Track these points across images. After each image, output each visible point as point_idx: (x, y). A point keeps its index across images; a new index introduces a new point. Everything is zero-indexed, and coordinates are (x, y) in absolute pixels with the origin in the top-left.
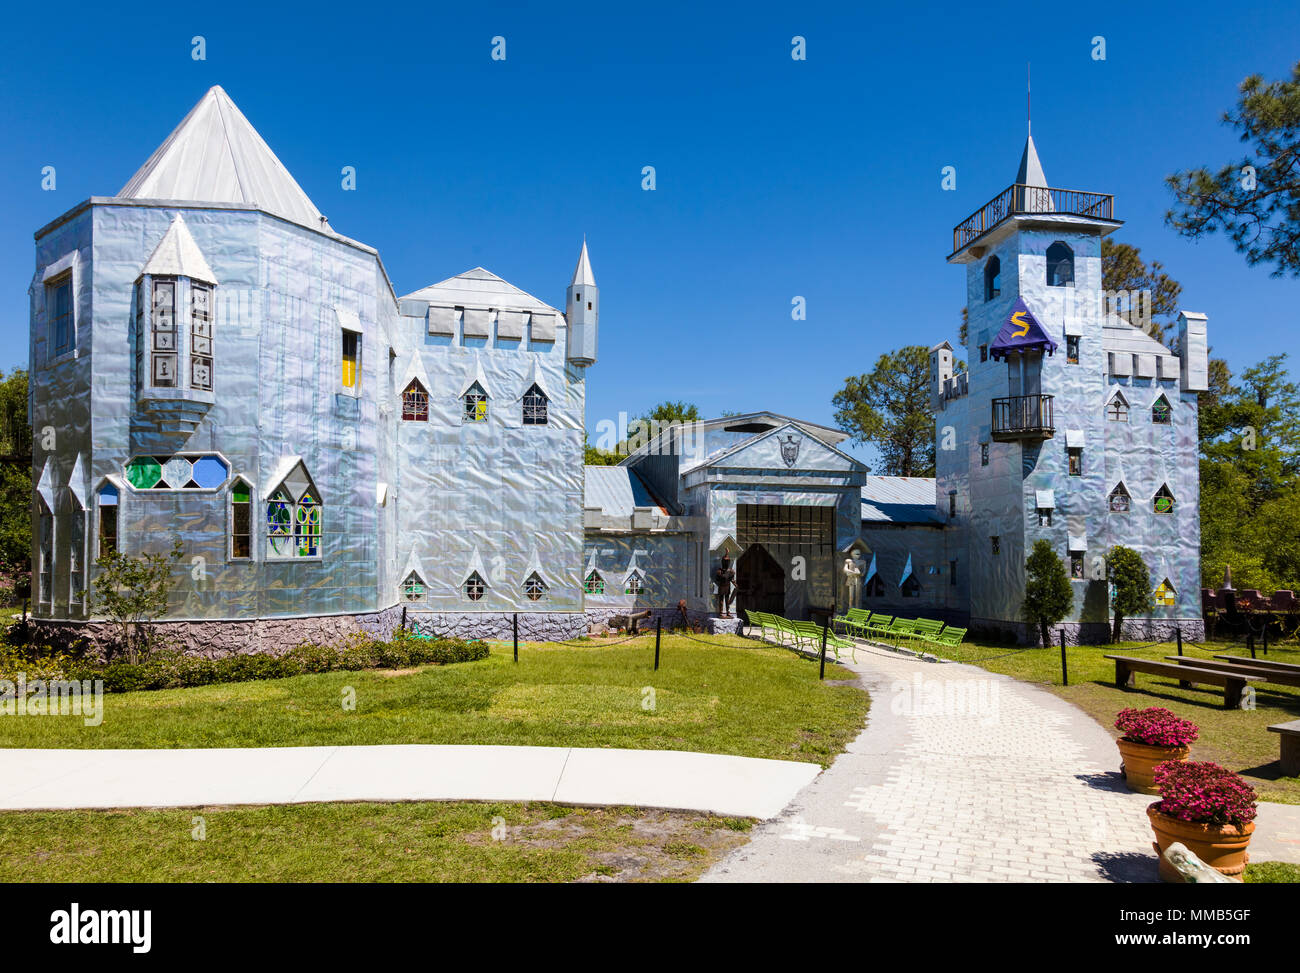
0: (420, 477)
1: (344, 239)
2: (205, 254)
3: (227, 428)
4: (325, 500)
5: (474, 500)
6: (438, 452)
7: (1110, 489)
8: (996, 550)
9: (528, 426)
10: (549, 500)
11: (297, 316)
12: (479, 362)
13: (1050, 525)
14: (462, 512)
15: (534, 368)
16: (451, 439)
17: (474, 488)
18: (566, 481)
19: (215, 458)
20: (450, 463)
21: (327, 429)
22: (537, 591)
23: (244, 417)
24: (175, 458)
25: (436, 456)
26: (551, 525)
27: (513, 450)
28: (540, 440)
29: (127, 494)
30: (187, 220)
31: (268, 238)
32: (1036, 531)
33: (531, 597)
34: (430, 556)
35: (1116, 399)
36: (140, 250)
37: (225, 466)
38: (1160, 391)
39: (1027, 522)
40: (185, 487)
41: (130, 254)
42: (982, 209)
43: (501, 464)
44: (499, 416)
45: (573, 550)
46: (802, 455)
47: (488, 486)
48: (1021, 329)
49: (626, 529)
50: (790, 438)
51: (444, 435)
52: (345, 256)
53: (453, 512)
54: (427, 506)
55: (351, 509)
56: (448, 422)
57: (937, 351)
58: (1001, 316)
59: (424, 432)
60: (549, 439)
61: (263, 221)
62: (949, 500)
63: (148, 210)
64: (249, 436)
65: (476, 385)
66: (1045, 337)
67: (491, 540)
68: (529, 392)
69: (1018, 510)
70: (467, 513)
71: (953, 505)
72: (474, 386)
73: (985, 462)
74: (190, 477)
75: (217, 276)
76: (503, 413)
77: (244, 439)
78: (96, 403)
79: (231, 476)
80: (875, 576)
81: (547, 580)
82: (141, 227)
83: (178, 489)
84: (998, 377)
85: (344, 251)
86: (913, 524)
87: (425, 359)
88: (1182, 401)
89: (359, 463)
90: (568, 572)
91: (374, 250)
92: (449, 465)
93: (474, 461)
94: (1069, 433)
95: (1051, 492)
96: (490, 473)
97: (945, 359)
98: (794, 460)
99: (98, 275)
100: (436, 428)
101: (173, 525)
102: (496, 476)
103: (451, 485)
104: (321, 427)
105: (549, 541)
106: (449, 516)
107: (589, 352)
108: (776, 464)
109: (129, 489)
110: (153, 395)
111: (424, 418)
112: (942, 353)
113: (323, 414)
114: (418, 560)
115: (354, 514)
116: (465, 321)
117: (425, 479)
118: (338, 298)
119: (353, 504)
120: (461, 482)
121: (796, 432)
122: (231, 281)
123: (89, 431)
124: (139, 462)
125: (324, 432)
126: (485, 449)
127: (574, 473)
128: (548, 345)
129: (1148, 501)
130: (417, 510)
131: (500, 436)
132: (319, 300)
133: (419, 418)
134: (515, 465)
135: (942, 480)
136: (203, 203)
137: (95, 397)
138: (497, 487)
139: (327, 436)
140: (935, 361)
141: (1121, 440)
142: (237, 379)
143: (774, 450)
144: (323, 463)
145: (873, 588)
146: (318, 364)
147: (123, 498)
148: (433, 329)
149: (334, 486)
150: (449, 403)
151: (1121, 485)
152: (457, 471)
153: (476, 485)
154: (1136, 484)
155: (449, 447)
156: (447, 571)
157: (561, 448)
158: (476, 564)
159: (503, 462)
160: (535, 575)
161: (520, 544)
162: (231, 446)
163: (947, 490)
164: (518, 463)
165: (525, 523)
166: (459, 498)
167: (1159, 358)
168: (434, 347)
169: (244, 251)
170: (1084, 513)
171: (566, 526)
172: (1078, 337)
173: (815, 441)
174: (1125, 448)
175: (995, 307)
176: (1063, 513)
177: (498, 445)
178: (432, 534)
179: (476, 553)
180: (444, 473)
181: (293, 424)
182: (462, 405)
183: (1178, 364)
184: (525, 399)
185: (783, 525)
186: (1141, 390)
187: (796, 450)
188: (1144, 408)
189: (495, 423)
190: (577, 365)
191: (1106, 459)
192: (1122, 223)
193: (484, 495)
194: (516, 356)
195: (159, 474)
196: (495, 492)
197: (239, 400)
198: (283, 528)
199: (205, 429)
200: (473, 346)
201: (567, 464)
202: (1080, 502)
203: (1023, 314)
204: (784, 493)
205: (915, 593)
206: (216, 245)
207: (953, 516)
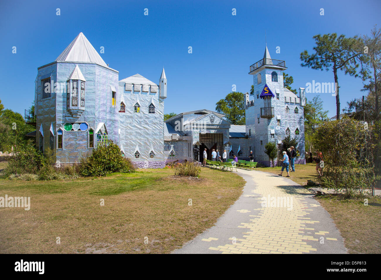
0: (123, 127)
1: (112, 69)
2: (83, 74)
3: (88, 116)
4: (108, 133)
5: (137, 132)
6: (128, 120)
7: (286, 129)
8: (262, 144)
9: (150, 114)
10: (155, 133)
11: (103, 89)
12: (138, 98)
13: (274, 138)
14: (134, 136)
15: (151, 99)
16: (131, 117)
17: (137, 130)
18: (160, 128)
19: (85, 123)
20: (131, 123)
21: (109, 116)
22: (153, 156)
23: (92, 113)
24: (76, 123)
25: (127, 121)
26: (156, 139)
27: (146, 120)
28: (153, 117)
29: (64, 132)
30: (79, 66)
31: (97, 70)
32: (271, 139)
33: (151, 157)
34: (126, 147)
35: (287, 108)
36: (68, 73)
37: (87, 125)
38: (296, 106)
39: (269, 137)
40: (78, 130)
41: (66, 74)
42: (257, 63)
43: (143, 123)
44: (143, 111)
45: (161, 145)
46: (215, 120)
47: (140, 129)
48: (267, 91)
49: (170, 140)
50: (212, 116)
51: (129, 116)
52: (112, 73)
53: (131, 136)
54: (125, 134)
55: (114, 135)
56: (130, 113)
57: (245, 94)
58: (262, 88)
59: (124, 115)
60: (155, 117)
61: (97, 66)
62: (249, 132)
63: (70, 64)
64: (93, 118)
65: (137, 104)
66: (272, 94)
67: (141, 143)
68: (150, 105)
69: (267, 134)
70: (135, 136)
71: (250, 133)
72: (136, 104)
73: (259, 123)
74: (79, 128)
75: (86, 79)
76: (144, 111)
77: (92, 119)
78: (57, 110)
79: (89, 128)
80: (232, 151)
81: (155, 153)
82: (68, 68)
83: (76, 131)
84: (261, 102)
85: (112, 72)
86: (240, 138)
87: (125, 97)
88: (300, 108)
89: (115, 124)
90: (160, 151)
91: (118, 72)
92: (130, 124)
93: (137, 123)
94: (278, 116)
95: (274, 130)
96: (141, 126)
97: (247, 96)
98: (213, 122)
99: (58, 79)
100: (127, 114)
101: (75, 140)
102: (142, 127)
103: (131, 129)
104: (107, 115)
105: (155, 143)
106: (130, 136)
107: (165, 95)
108: (209, 123)
109: (65, 131)
110: (72, 108)
111: (124, 112)
112: (247, 95)
113: (108, 112)
114: (123, 148)
115: (114, 137)
116: (135, 87)
117: (124, 127)
118: (111, 84)
119: (114, 134)
120: (134, 128)
121: (213, 115)
122: (89, 81)
123: (55, 116)
124: (67, 124)
125: (108, 117)
126: (139, 120)
127: (161, 126)
128: (155, 93)
129: (294, 132)
130: (122, 135)
131: (143, 116)
132: (107, 84)
133: (123, 112)
134: (147, 124)
135: (247, 126)
136: (83, 62)
137: (57, 109)
138: (142, 129)
139: (109, 117)
140: (245, 97)
141: (288, 117)
142: (90, 104)
143: (208, 119)
144: (108, 124)
145: (231, 154)
146: (107, 100)
147: (64, 133)
148: (126, 89)
149: (110, 130)
150: (130, 108)
151: (288, 128)
152: (132, 125)
153: (137, 129)
154: (291, 128)
155: (131, 119)
156: (130, 151)
157: (158, 119)
158: (137, 149)
159: (144, 123)
160: (152, 152)
161: (148, 144)
162: (89, 120)
163: (248, 129)
164: (148, 123)
165: (149, 138)
166: (133, 132)
167: (295, 98)
168: (127, 94)
169: (92, 73)
170: (281, 135)
171: (160, 139)
172: (279, 94)
173: (218, 117)
174: (289, 119)
175: (260, 86)
176: (276, 135)
177: (142, 118)
178: (126, 141)
179: (137, 146)
180: (129, 126)
181: (102, 114)
182: (134, 109)
183: (299, 100)
184: (149, 107)
185: (208, 138)
186: (292, 106)
187: (214, 120)
188: (293, 110)
189: (142, 113)
190: (162, 98)
191: (286, 122)
192: (287, 68)
193: (139, 131)
194: (147, 96)
195: (72, 127)
196: (142, 131)
197: (91, 109)
198: (100, 140)
199: (83, 116)
200: (136, 94)
201: (160, 124)
202: (280, 132)
203: (267, 88)
204: (211, 130)
205: (241, 155)
206: (86, 72)
207: (250, 135)
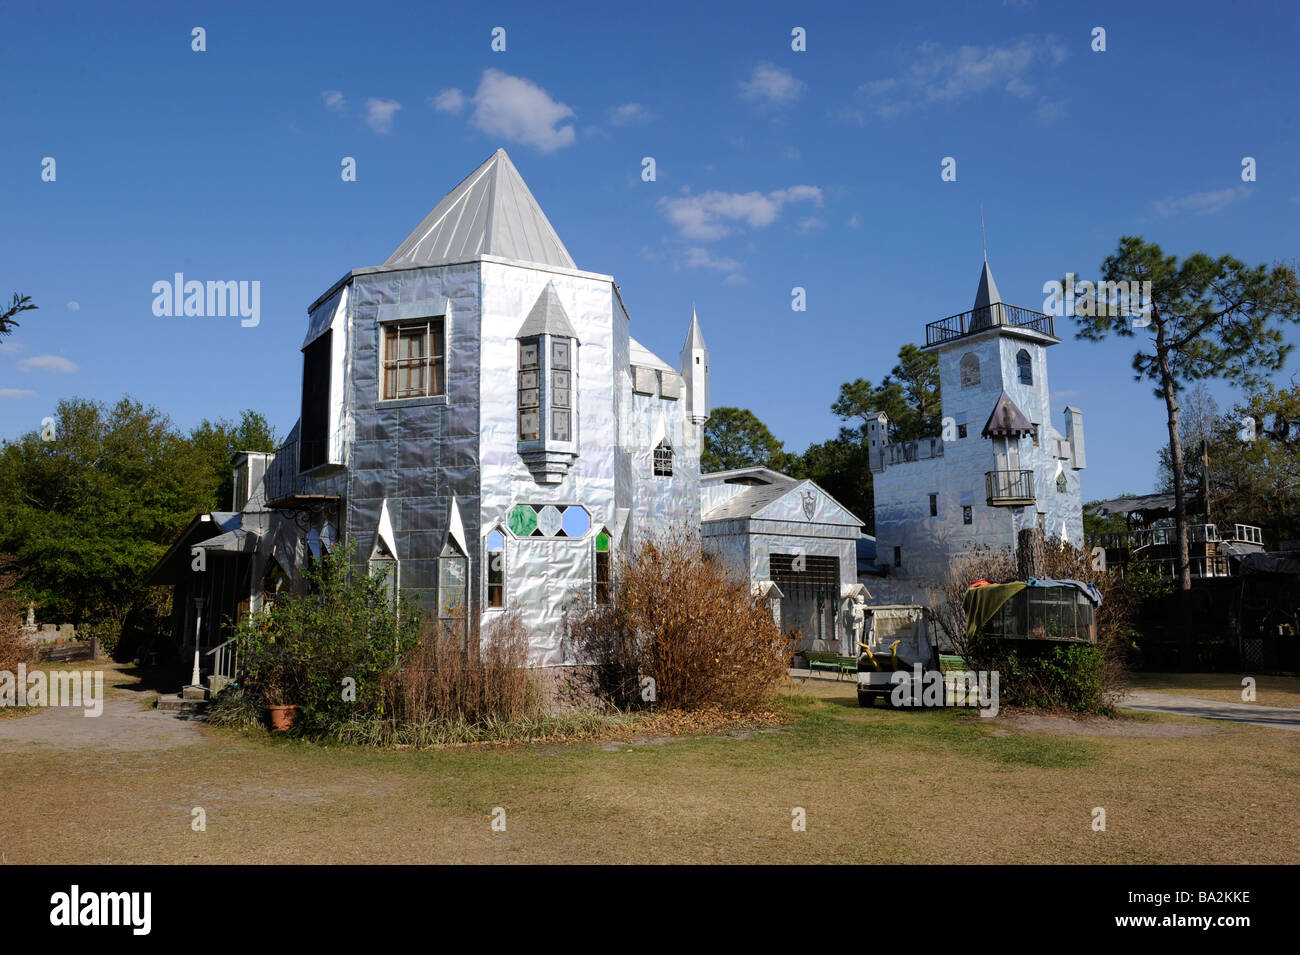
3: (589, 480)
9: (657, 477)
23: (602, 471)
24: (548, 507)
28: (667, 491)
30: (557, 284)
40: (556, 535)
46: (818, 510)
50: (809, 494)
52: (624, 323)
58: (982, 403)
60: (675, 491)
61: (611, 292)
62: (892, 552)
63: (525, 271)
64: (607, 488)
68: (659, 447)
73: (967, 521)
74: (560, 526)
77: (602, 491)
79: (595, 526)
82: (518, 286)
83: (551, 538)
84: (980, 452)
88: (1071, 477)
98: (812, 515)
101: (547, 573)
108: (800, 517)
121: (814, 488)
122: (591, 344)
128: (672, 401)
131: (636, 486)
143: (798, 504)
147: (508, 546)
157: (684, 499)
159: (639, 511)
162: (594, 497)
163: (891, 542)
164: (651, 513)
169: (601, 317)
172: (1037, 425)
173: (827, 497)
175: (975, 395)
177: (635, 495)
184: (655, 452)
187: (815, 505)
195: (535, 523)
201: (689, 516)
206: (579, 311)
207: (898, 564)
